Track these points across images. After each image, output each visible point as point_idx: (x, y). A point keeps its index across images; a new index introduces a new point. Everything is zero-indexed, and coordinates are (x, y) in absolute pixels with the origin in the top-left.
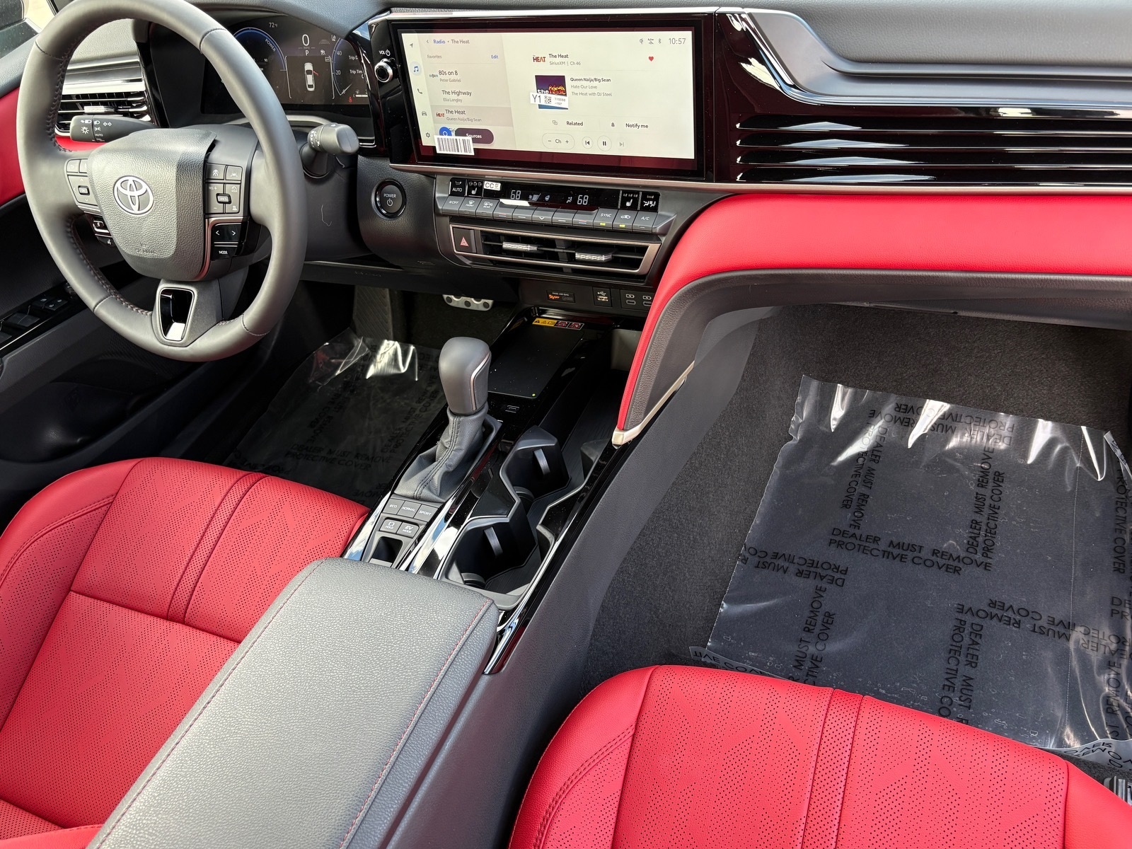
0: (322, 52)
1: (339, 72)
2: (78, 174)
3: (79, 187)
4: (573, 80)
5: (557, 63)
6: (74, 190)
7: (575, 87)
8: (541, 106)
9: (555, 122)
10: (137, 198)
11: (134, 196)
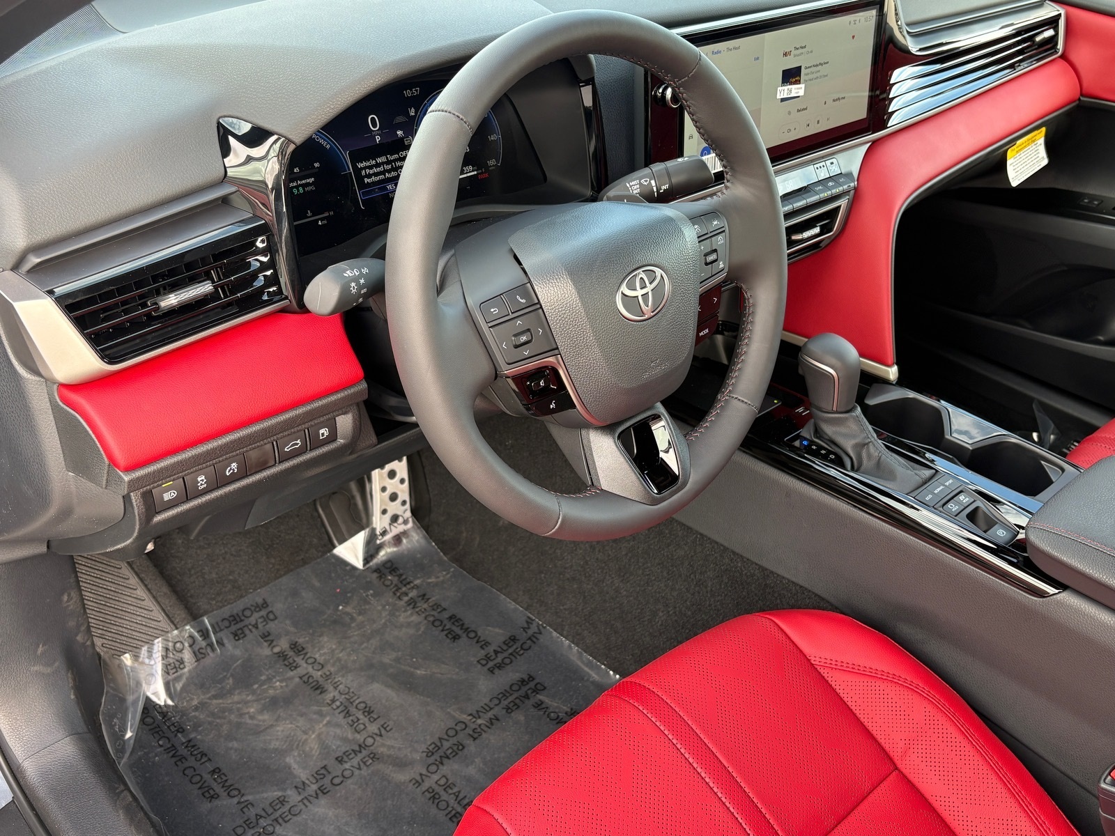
0: (400, 133)
2: (512, 316)
3: (515, 335)
4: (806, 68)
5: (798, 55)
6: (501, 346)
7: (806, 74)
8: (783, 100)
9: (789, 113)
10: (650, 294)
11: (648, 293)
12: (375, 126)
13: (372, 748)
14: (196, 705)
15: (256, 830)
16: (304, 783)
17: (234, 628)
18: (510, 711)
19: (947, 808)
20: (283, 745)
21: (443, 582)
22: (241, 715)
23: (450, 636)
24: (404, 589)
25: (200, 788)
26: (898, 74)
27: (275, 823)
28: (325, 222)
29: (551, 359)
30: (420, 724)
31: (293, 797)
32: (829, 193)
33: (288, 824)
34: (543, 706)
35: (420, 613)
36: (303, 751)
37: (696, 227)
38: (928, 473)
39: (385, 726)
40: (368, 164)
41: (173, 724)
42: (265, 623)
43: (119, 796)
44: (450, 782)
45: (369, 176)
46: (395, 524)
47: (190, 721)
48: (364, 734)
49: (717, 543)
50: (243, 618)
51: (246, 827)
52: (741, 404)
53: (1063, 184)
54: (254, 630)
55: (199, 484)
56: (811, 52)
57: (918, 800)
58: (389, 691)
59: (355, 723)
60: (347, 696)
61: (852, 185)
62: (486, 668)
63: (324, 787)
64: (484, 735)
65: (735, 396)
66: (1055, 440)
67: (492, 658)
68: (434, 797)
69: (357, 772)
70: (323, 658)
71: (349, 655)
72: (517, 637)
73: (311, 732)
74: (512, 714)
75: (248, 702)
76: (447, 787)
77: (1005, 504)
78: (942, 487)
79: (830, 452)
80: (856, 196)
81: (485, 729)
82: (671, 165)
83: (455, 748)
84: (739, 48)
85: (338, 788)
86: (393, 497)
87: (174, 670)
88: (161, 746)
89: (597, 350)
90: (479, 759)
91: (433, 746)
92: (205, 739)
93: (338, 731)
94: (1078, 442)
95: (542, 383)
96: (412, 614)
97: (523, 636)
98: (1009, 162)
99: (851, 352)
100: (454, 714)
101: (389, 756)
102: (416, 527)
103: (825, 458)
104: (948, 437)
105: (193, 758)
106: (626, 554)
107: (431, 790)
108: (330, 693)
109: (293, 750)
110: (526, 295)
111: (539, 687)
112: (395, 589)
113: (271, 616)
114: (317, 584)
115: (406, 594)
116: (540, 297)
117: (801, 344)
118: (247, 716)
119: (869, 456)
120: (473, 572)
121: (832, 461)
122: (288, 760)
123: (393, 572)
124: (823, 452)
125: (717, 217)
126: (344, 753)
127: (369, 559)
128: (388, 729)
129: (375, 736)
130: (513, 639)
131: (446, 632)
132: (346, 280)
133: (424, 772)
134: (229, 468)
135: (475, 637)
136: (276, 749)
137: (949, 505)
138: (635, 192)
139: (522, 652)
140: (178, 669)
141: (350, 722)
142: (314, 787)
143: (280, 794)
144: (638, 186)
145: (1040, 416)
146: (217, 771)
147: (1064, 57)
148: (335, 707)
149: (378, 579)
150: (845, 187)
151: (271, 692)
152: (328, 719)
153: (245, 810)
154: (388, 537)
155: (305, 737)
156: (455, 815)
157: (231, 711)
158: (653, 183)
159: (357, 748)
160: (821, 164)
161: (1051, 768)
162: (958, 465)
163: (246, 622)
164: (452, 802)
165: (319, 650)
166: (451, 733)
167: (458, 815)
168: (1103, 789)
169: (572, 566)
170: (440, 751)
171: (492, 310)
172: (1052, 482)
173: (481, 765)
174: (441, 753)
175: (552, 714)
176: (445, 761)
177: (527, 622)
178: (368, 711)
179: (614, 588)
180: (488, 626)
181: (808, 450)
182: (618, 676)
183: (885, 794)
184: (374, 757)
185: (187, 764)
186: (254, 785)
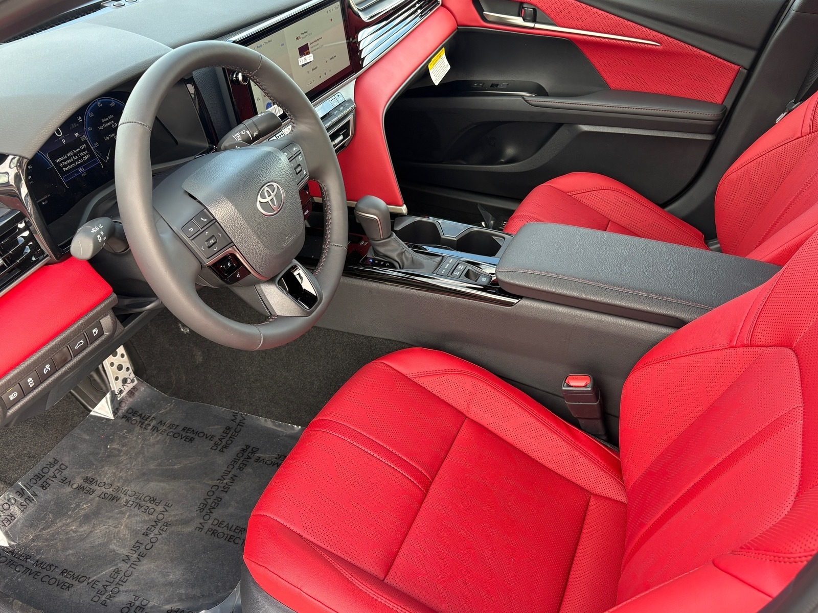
0: (76, 134)
1: (97, 144)
2: (201, 230)
3: (207, 241)
4: (311, 44)
5: (304, 37)
6: (200, 249)
7: (312, 48)
8: (303, 65)
9: (308, 72)
10: (274, 198)
11: (273, 198)
12: (59, 134)
13: (164, 520)
14: (32, 539)
15: (107, 594)
16: (127, 556)
17: (40, 483)
18: (241, 469)
19: (496, 428)
20: (104, 540)
21: (170, 410)
22: (67, 533)
23: (188, 440)
24: (146, 422)
25: (58, 585)
26: (362, 35)
27: (118, 586)
28: (47, 202)
29: (230, 249)
30: (189, 496)
31: (124, 567)
32: (342, 114)
33: (127, 583)
34: (261, 459)
35: (162, 433)
36: (119, 538)
37: (285, 154)
38: (439, 259)
39: (167, 505)
40: (62, 159)
41: (21, 555)
42: (60, 472)
43: (12, 605)
44: (220, 521)
45: (66, 166)
46: (126, 384)
47: (33, 550)
48: (155, 515)
49: (337, 331)
50: (43, 475)
51: (100, 595)
52: (337, 247)
53: (462, 77)
54: (53, 479)
55: (29, 384)
56: (311, 34)
57: (481, 429)
58: (162, 484)
59: (146, 510)
60: (135, 497)
61: (353, 106)
62: (217, 451)
63: (142, 553)
64: (231, 488)
65: (333, 244)
66: (494, 223)
67: (219, 444)
68: (214, 533)
69: (159, 537)
70: (109, 480)
71: (126, 472)
72: (231, 427)
73: (120, 526)
74: (244, 470)
75: (69, 523)
76: (220, 524)
77: (482, 264)
78: (448, 264)
79: (385, 262)
80: (356, 111)
81: (231, 484)
82: (256, 119)
83: (216, 501)
84: (271, 41)
85: (150, 550)
86: (120, 368)
87: (9, 522)
88: (19, 571)
89: (255, 237)
90: (233, 502)
91: (202, 505)
92: (48, 556)
93: (138, 518)
94: (507, 221)
95: (229, 264)
96: (157, 435)
97: (234, 425)
98: (431, 72)
99: (382, 203)
100: (208, 482)
101: (176, 521)
102: (141, 382)
103: (384, 266)
104: (443, 237)
105: (45, 570)
106: (286, 355)
107: (211, 530)
108: (123, 498)
109: (112, 540)
110: (205, 216)
111: (254, 450)
112: (140, 424)
113: (63, 467)
114: (87, 437)
115: (150, 425)
116: (214, 215)
117: (354, 206)
118: (71, 532)
119: (407, 258)
120: (188, 397)
121: (388, 267)
122: (111, 547)
123: (135, 415)
124: (382, 263)
125: (294, 146)
126: (147, 529)
127: (116, 411)
128: (170, 505)
129: (163, 513)
130: (228, 428)
131: (184, 439)
132: (94, 235)
133: (202, 521)
134: (45, 369)
135: (204, 435)
136: (101, 544)
137: (454, 273)
138: (239, 140)
139: (236, 434)
140: (11, 521)
141: (143, 510)
142: (136, 555)
143: (114, 568)
144: (240, 136)
145: (482, 212)
146: (65, 571)
147: (443, 5)
148: (130, 505)
149: (127, 422)
150: (350, 108)
151: (82, 512)
152: (128, 514)
153: (94, 586)
154: (124, 394)
155: (117, 530)
156: (230, 538)
157: (58, 533)
158: (248, 132)
159: (154, 524)
160: (333, 98)
161: (538, 391)
162: (451, 250)
163: (47, 476)
164: (226, 531)
165: (105, 476)
166: (211, 494)
167: (232, 537)
168: (564, 390)
169: (253, 373)
170: (207, 506)
171: (190, 230)
172: (501, 246)
173: (236, 505)
174: (208, 507)
175: (268, 462)
176: (213, 510)
177: (234, 416)
178: (153, 500)
179: (283, 377)
180: (209, 426)
181: (374, 264)
182: (300, 427)
183: (465, 432)
184: (167, 524)
185: (41, 576)
186: (94, 570)
